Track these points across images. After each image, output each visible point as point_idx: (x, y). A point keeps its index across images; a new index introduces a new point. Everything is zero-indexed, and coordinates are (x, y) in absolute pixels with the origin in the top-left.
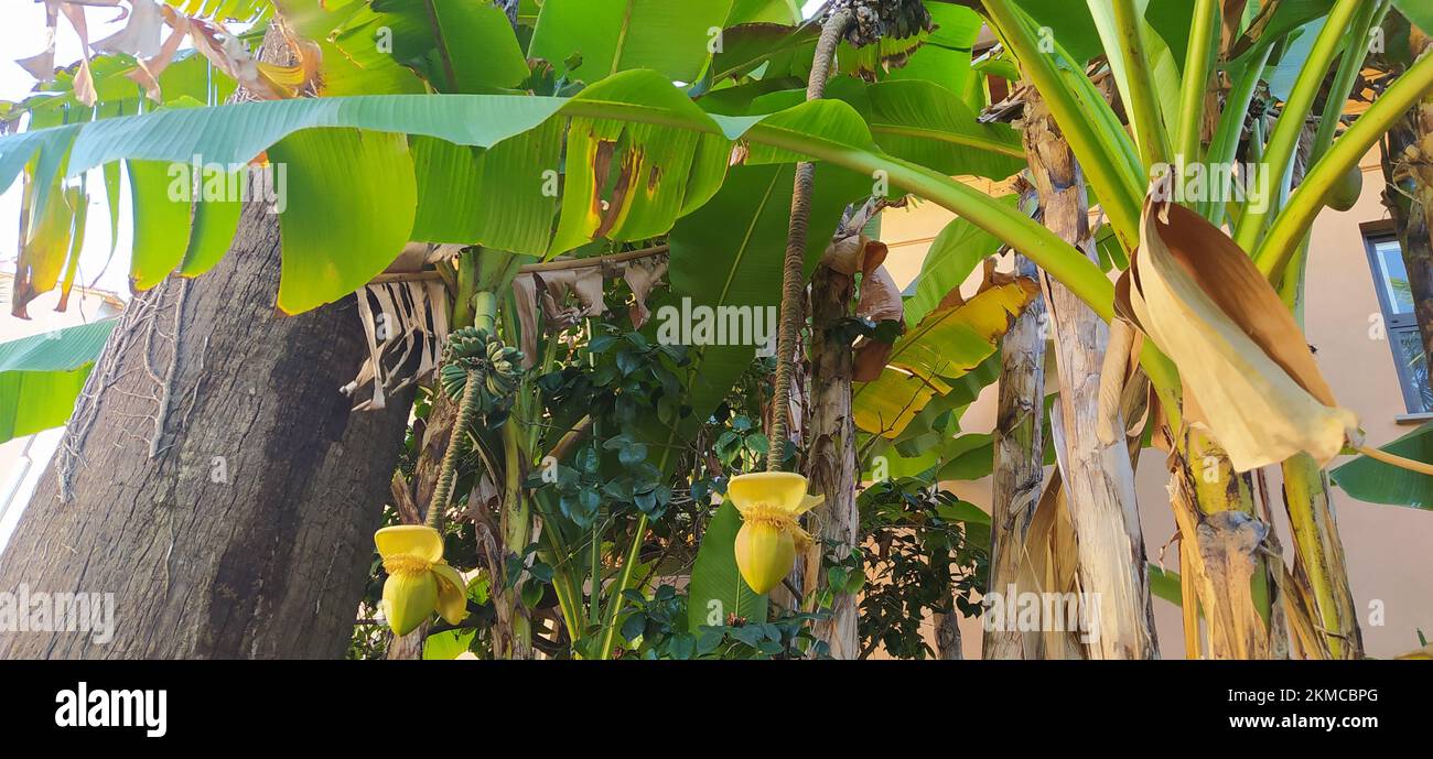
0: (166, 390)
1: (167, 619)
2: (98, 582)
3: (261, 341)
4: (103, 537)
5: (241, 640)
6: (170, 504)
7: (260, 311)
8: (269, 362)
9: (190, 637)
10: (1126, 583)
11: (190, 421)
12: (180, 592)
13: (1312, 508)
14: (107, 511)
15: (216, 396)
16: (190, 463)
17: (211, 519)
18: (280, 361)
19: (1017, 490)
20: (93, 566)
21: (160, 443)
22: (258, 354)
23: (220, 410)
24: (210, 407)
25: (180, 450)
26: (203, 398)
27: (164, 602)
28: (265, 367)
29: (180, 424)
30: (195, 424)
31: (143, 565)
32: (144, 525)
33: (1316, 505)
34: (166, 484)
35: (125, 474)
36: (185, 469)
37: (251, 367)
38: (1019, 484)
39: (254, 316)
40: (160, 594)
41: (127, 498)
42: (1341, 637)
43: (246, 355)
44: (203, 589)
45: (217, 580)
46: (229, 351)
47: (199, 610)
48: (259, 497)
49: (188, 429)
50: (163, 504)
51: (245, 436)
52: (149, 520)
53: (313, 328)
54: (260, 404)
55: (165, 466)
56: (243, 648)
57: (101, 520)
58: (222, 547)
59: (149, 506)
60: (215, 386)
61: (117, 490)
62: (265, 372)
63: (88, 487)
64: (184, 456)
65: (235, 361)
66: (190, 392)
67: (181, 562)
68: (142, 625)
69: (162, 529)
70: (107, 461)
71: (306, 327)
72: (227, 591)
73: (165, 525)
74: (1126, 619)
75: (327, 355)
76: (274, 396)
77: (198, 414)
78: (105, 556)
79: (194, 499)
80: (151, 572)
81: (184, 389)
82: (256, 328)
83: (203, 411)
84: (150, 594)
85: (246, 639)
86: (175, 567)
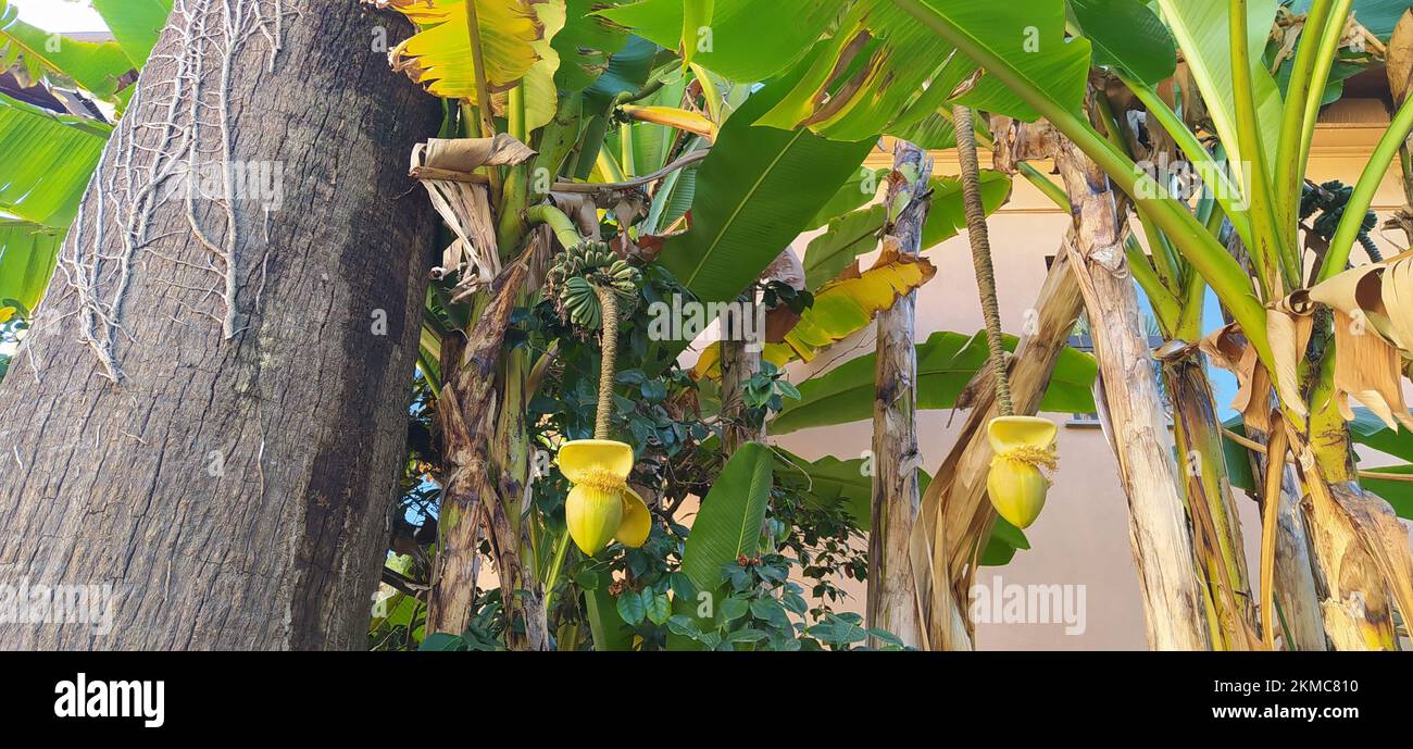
0: (230, 263)
1: (264, 527)
2: (178, 480)
3: (328, 221)
4: (178, 427)
5: (334, 554)
6: (255, 396)
7: (322, 187)
8: (337, 247)
9: (288, 549)
10: (1182, 541)
11: (263, 302)
12: (276, 496)
13: (1220, 488)
14: (178, 396)
15: (287, 277)
16: (272, 350)
17: (300, 416)
18: (347, 246)
19: (903, 456)
20: (169, 460)
21: (235, 322)
22: (326, 236)
23: (294, 293)
24: (283, 288)
25: (257, 334)
26: (273, 277)
27: (260, 508)
28: (334, 251)
29: (253, 303)
30: (270, 306)
31: (232, 463)
32: (228, 416)
33: (1222, 485)
34: (247, 372)
35: (194, 354)
36: (267, 356)
37: (320, 249)
38: (903, 450)
39: (315, 192)
40: (254, 498)
41: (201, 385)
42: (1243, 594)
43: (313, 233)
44: (300, 493)
45: (311, 486)
46: (295, 228)
47: (296, 518)
48: (342, 398)
49: (262, 310)
50: (247, 394)
51: (323, 326)
52: (232, 412)
53: (374, 215)
54: (333, 292)
55: (242, 350)
56: (335, 564)
57: (172, 406)
58: (313, 449)
59: (231, 395)
60: (283, 265)
61: (187, 372)
62: (334, 257)
63: (143, 365)
64: (263, 341)
65: (303, 240)
66: (257, 267)
67: (273, 463)
68: (237, 532)
69: (248, 423)
70: (166, 337)
71: (367, 213)
72: (320, 499)
73: (252, 419)
74: (1184, 570)
75: (387, 246)
76: (346, 286)
77: (271, 295)
78: (183, 450)
79: (280, 392)
80: (242, 473)
81: (249, 264)
82: (319, 205)
83: (276, 292)
84: (244, 498)
85: (337, 556)
86: (268, 467)
